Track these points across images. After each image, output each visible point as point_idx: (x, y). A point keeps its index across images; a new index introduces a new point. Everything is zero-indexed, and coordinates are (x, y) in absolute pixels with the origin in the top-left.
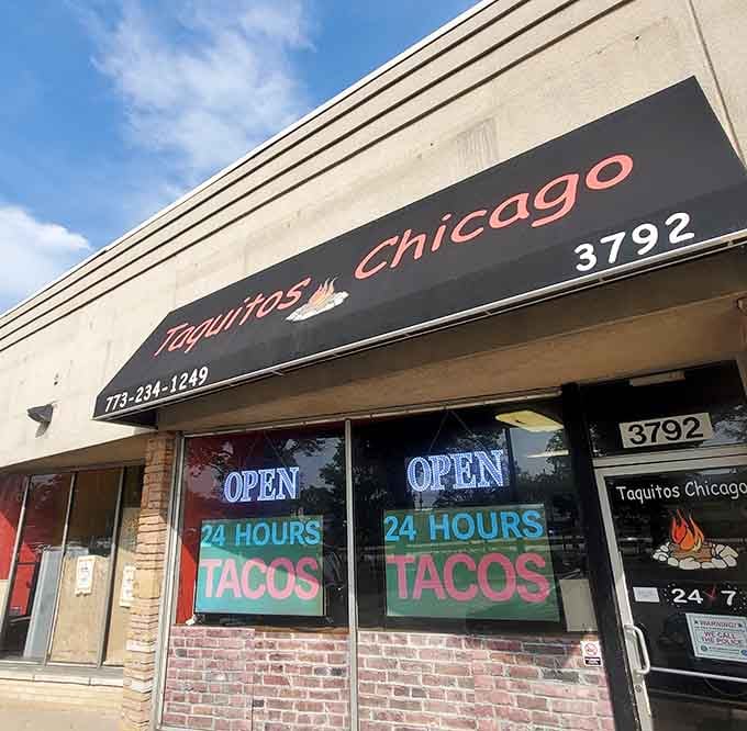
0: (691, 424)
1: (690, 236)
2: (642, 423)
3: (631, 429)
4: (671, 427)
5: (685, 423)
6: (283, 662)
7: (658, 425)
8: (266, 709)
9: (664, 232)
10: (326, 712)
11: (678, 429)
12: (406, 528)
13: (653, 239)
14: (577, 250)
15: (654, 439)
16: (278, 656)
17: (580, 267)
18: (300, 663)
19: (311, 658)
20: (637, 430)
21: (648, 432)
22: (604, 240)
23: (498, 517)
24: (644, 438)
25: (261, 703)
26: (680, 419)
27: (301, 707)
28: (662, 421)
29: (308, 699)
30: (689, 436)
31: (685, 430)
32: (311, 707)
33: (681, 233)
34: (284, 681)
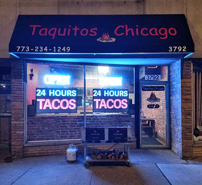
0: (157, 77)
1: (186, 51)
2: (149, 75)
3: (147, 76)
4: (154, 77)
5: (157, 76)
6: (65, 123)
7: (152, 76)
8: (61, 133)
9: (182, 49)
10: (77, 132)
11: (155, 77)
12: (99, 93)
13: (181, 49)
14: (170, 47)
15: (151, 79)
16: (64, 121)
17: (170, 51)
18: (70, 122)
19: (73, 121)
20: (148, 77)
21: (150, 77)
22: (174, 47)
23: (119, 92)
24: (149, 78)
25: (59, 132)
26: (156, 75)
27: (70, 131)
28: (153, 75)
29: (73, 130)
30: (157, 79)
31: (156, 78)
32: (73, 131)
33: (184, 50)
34: (66, 127)
